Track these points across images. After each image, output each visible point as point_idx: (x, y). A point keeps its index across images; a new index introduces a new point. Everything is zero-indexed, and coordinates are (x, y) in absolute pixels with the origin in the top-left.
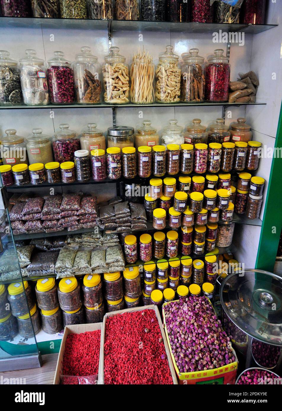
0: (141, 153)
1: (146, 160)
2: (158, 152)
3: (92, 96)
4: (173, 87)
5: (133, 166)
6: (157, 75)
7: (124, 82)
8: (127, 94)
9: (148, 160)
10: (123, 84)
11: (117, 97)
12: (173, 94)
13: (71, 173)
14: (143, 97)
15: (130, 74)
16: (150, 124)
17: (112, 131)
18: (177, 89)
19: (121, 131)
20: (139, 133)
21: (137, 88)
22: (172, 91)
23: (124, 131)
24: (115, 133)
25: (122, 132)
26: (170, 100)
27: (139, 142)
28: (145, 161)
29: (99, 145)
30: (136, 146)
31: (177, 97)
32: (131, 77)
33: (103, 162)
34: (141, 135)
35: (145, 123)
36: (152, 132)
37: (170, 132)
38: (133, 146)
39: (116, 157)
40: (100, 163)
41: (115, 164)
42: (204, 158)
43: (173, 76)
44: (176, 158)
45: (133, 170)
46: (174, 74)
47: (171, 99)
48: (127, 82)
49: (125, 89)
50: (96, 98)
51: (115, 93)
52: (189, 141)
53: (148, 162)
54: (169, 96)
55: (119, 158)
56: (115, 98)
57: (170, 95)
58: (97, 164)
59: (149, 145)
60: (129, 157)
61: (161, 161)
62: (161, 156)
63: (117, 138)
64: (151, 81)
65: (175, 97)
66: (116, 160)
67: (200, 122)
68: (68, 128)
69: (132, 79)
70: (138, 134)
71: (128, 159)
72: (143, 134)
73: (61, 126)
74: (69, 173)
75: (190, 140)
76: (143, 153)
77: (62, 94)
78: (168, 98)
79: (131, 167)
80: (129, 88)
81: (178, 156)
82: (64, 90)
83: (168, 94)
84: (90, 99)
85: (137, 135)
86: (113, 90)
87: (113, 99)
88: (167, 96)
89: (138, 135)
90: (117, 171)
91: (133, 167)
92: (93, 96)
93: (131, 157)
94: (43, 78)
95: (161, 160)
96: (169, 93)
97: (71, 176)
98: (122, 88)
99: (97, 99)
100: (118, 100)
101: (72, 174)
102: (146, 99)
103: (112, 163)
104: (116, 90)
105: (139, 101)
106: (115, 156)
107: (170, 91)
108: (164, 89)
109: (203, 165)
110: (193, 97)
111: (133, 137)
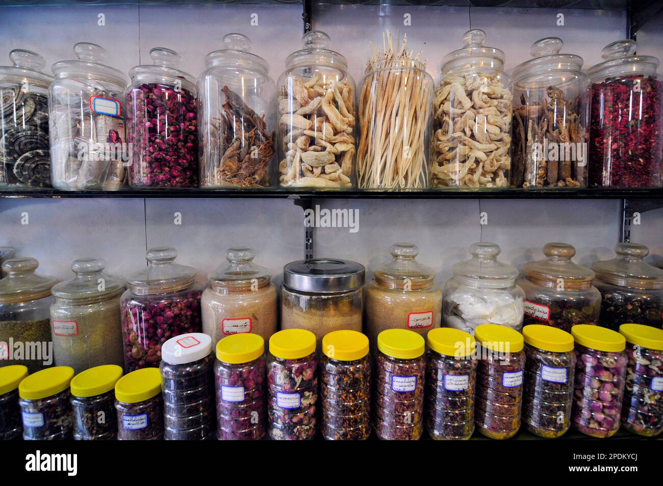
0: (387, 358)
1: (408, 389)
2: (448, 358)
3: (240, 168)
4: (492, 141)
5: (357, 408)
6: (440, 111)
7: (339, 126)
8: (347, 162)
9: (412, 388)
10: (336, 132)
11: (317, 171)
12: (492, 163)
13: (144, 417)
14: (396, 172)
15: (358, 106)
16: (414, 257)
17: (297, 276)
18: (504, 149)
19: (325, 277)
20: (380, 281)
21: (377, 146)
22: (488, 153)
23: (332, 277)
24: (304, 283)
25: (327, 281)
26: (481, 184)
27: (380, 313)
28: (402, 389)
29: (254, 318)
30: (369, 328)
31: (501, 173)
32: (361, 117)
33: (252, 384)
34: (387, 290)
35: (398, 251)
36: (422, 282)
37: (476, 284)
38: (360, 326)
39: (300, 371)
40: (241, 389)
41: (293, 396)
42: (616, 385)
43: (494, 108)
44: (513, 380)
45: (356, 422)
46: (495, 102)
47: (483, 179)
48: (350, 130)
49: (340, 148)
50: (254, 174)
51: (311, 156)
52: (543, 312)
53: (412, 393)
54: (480, 170)
55: (308, 374)
56: (309, 174)
57: (483, 167)
58: (230, 394)
59: (412, 324)
60: (344, 373)
61: (463, 392)
62: (460, 374)
63: (308, 297)
64: (422, 126)
65: (495, 174)
66: (298, 380)
67: (572, 252)
68: (172, 259)
69: (364, 122)
70: (376, 285)
71: (340, 381)
72: (393, 286)
73: (151, 256)
74: (138, 418)
75: (546, 310)
76: (397, 361)
77: (157, 160)
78: (476, 177)
79: (353, 412)
80: (352, 146)
81: (521, 373)
82: (160, 150)
83: (475, 165)
84: (235, 176)
85: (374, 288)
86: (305, 150)
87: (302, 175)
88: (472, 171)
89: (378, 289)
90: (300, 422)
91: (359, 410)
92: (244, 166)
93: (353, 373)
94: (109, 115)
95: (461, 388)
96: (477, 161)
97: (144, 425)
98: (333, 144)
99: (257, 177)
100: (317, 179)
101: (149, 420)
102: (406, 177)
103: (285, 392)
104: (315, 150)
105: (383, 184)
106: (295, 366)
107: (481, 155)
108: (460, 150)
109: (610, 408)
110: (555, 173)
111: (360, 295)
